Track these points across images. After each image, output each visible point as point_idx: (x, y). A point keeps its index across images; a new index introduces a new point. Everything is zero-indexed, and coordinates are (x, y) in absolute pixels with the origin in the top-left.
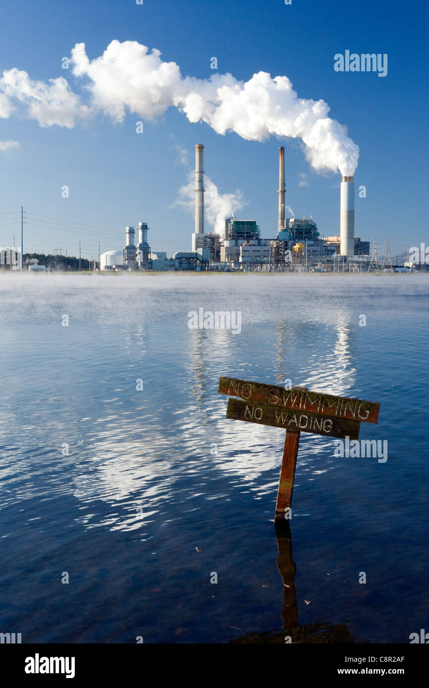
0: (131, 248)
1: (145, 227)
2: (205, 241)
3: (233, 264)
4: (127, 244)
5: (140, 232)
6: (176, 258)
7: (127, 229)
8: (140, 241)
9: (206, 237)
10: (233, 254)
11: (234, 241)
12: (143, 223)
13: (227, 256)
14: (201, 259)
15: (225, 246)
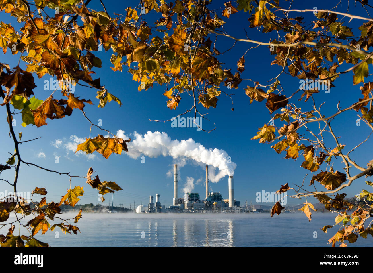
0: (152, 204)
1: (158, 196)
2: (179, 201)
3: (190, 210)
4: (150, 202)
5: (157, 198)
6: (171, 208)
7: (150, 196)
8: (157, 201)
9: (179, 200)
10: (190, 206)
11: (190, 201)
12: (158, 194)
13: (187, 207)
14: (180, 208)
15: (187, 203)
